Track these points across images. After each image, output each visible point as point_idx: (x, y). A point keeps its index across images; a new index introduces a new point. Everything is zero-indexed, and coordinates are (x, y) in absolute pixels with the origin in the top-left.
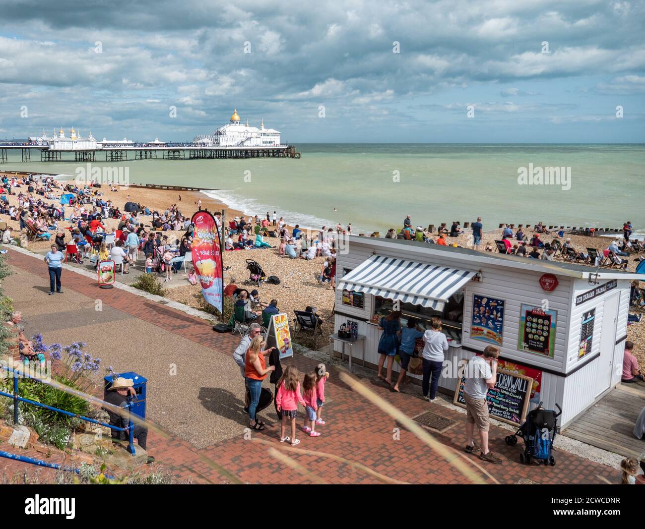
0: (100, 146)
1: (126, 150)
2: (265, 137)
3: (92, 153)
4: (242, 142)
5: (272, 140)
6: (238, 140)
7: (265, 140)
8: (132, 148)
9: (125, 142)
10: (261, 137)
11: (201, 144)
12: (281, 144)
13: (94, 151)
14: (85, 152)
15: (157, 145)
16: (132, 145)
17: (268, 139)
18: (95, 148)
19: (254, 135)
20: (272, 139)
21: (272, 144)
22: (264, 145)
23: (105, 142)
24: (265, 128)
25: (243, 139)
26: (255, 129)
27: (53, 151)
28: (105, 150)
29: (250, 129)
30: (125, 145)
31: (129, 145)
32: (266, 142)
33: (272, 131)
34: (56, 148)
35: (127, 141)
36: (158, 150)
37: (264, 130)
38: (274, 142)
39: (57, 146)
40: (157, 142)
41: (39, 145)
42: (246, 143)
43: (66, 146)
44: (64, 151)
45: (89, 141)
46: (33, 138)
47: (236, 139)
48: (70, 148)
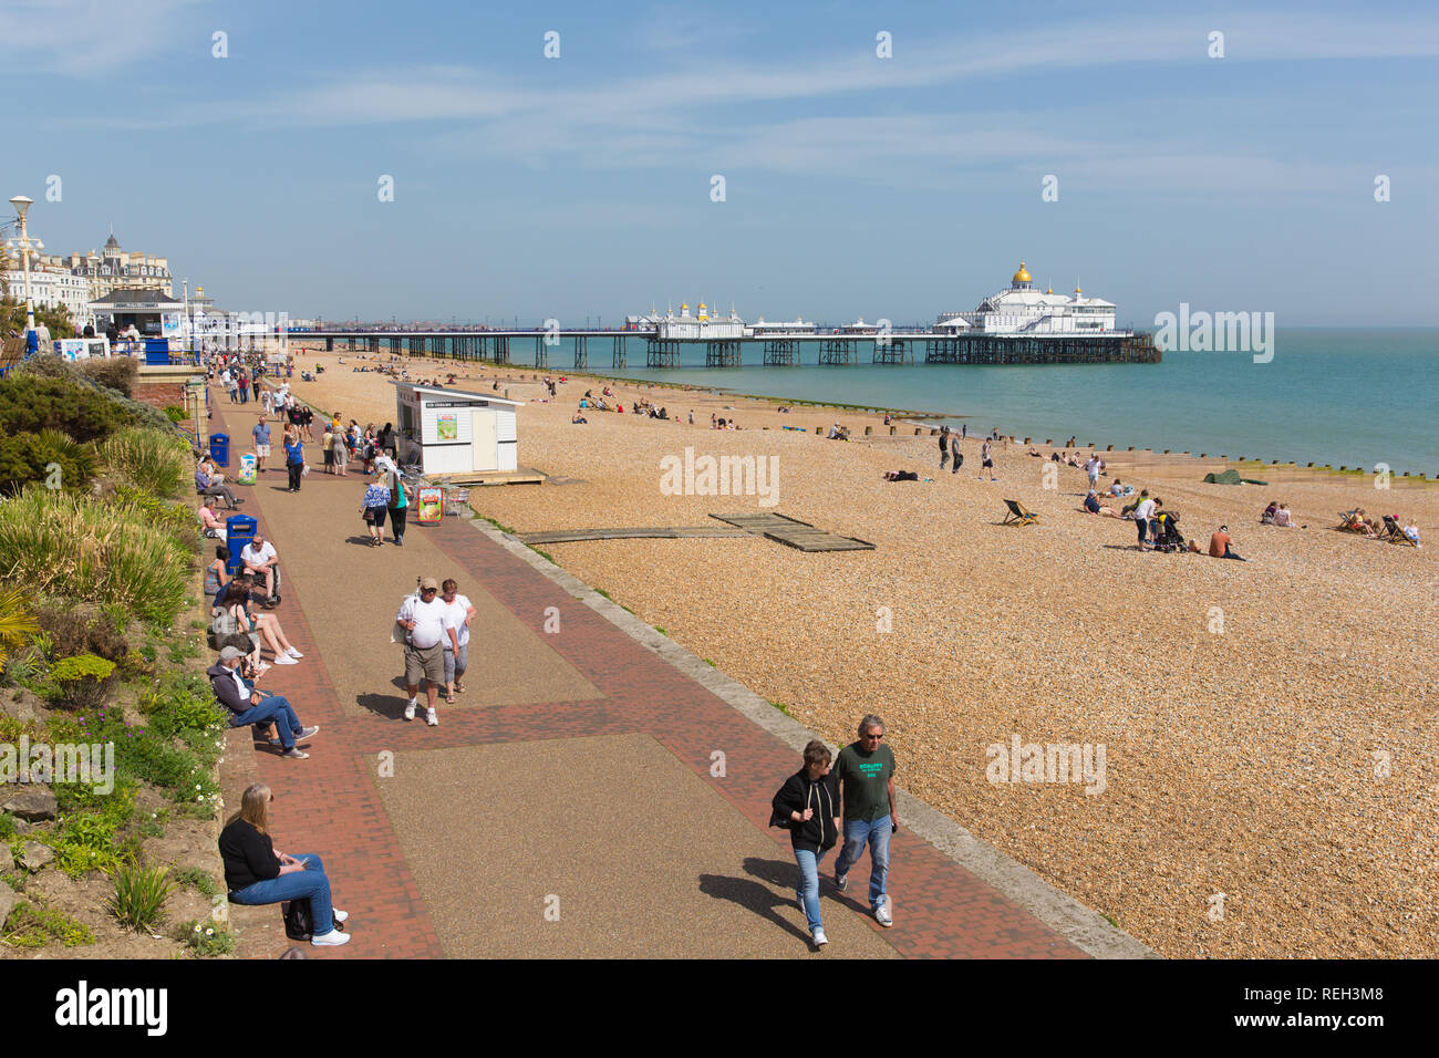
0: (749, 332)
1: (798, 340)
2: (1081, 315)
3: (735, 344)
4: (1033, 325)
5: (1098, 321)
6: (1022, 321)
7: (1081, 320)
8: (812, 336)
9: (800, 324)
10: (1073, 315)
11: (947, 328)
12: (1117, 330)
13: (738, 341)
14: (724, 343)
15: (859, 330)
16: (811, 330)
17: (1088, 318)
18: (739, 336)
19: (1059, 311)
20: (1098, 318)
21: (1097, 330)
22: (1078, 330)
23: (761, 324)
24: (1084, 297)
25: (1033, 319)
26: (1064, 299)
27: (667, 341)
28: (758, 340)
29: (1051, 299)
30: (798, 330)
31: (805, 330)
32: (1084, 325)
33: (1099, 302)
34: (671, 336)
35: (804, 323)
36: (859, 339)
37: (1080, 302)
38: (1102, 324)
39: (674, 332)
40: (860, 325)
41: (643, 330)
42: (1039, 328)
43: (690, 332)
44: (682, 341)
45: (731, 324)
46: (633, 319)
47: (1019, 318)
48: (695, 337)
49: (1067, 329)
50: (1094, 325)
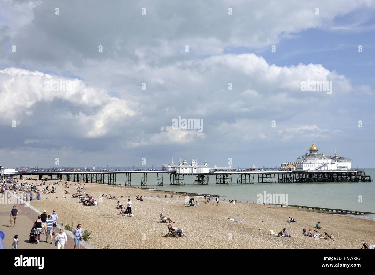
0: (212, 171)
1: (231, 174)
2: (338, 163)
3: (206, 176)
4: (321, 167)
5: (345, 165)
6: (317, 166)
7: (339, 165)
8: (235, 172)
10: (336, 163)
11: (288, 168)
12: (352, 169)
13: (208, 174)
14: (201, 175)
15: (254, 170)
16: (235, 170)
18: (208, 172)
19: (331, 161)
21: (345, 169)
22: (338, 169)
23: (216, 167)
25: (321, 165)
27: (179, 175)
28: (215, 174)
30: (230, 170)
31: (233, 170)
32: (340, 167)
34: (181, 172)
35: (232, 167)
36: (254, 173)
38: (347, 167)
39: (183, 171)
40: (254, 167)
41: (170, 170)
42: (323, 168)
43: (188, 171)
44: (186, 174)
45: (205, 167)
46: (165, 166)
47: (315, 164)
48: (191, 173)
49: (334, 169)
50: (344, 167)
